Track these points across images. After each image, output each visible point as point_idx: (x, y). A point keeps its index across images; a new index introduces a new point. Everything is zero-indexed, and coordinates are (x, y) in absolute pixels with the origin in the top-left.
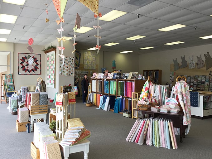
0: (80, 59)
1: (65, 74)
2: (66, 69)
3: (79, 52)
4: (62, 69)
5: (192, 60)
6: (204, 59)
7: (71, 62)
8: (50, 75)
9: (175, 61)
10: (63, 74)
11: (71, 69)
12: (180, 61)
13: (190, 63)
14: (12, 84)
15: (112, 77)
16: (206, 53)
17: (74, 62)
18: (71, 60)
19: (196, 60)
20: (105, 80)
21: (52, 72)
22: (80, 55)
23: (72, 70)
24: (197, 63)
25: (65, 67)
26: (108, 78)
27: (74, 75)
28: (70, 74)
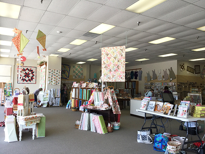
0: (69, 71)
1: (53, 83)
2: (54, 79)
3: (69, 65)
4: (50, 79)
5: (160, 73)
6: (168, 73)
7: (58, 74)
8: (42, 84)
9: (148, 74)
10: (51, 83)
11: (58, 79)
12: (151, 74)
13: (159, 76)
14: (11, 91)
15: (85, 86)
16: (170, 68)
17: (60, 74)
18: (58, 73)
19: (162, 74)
20: (80, 88)
21: (43, 82)
22: (70, 68)
23: (59, 81)
24: (163, 76)
25: (53, 78)
26: (82, 87)
27: (60, 84)
28: (57, 83)
